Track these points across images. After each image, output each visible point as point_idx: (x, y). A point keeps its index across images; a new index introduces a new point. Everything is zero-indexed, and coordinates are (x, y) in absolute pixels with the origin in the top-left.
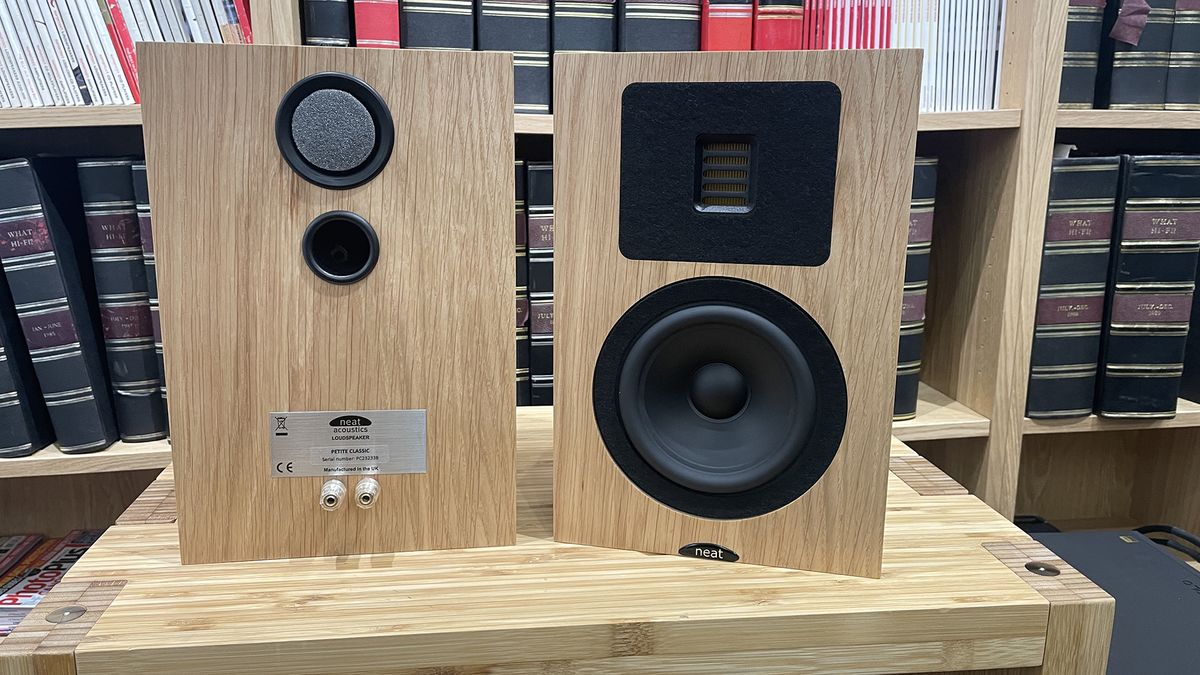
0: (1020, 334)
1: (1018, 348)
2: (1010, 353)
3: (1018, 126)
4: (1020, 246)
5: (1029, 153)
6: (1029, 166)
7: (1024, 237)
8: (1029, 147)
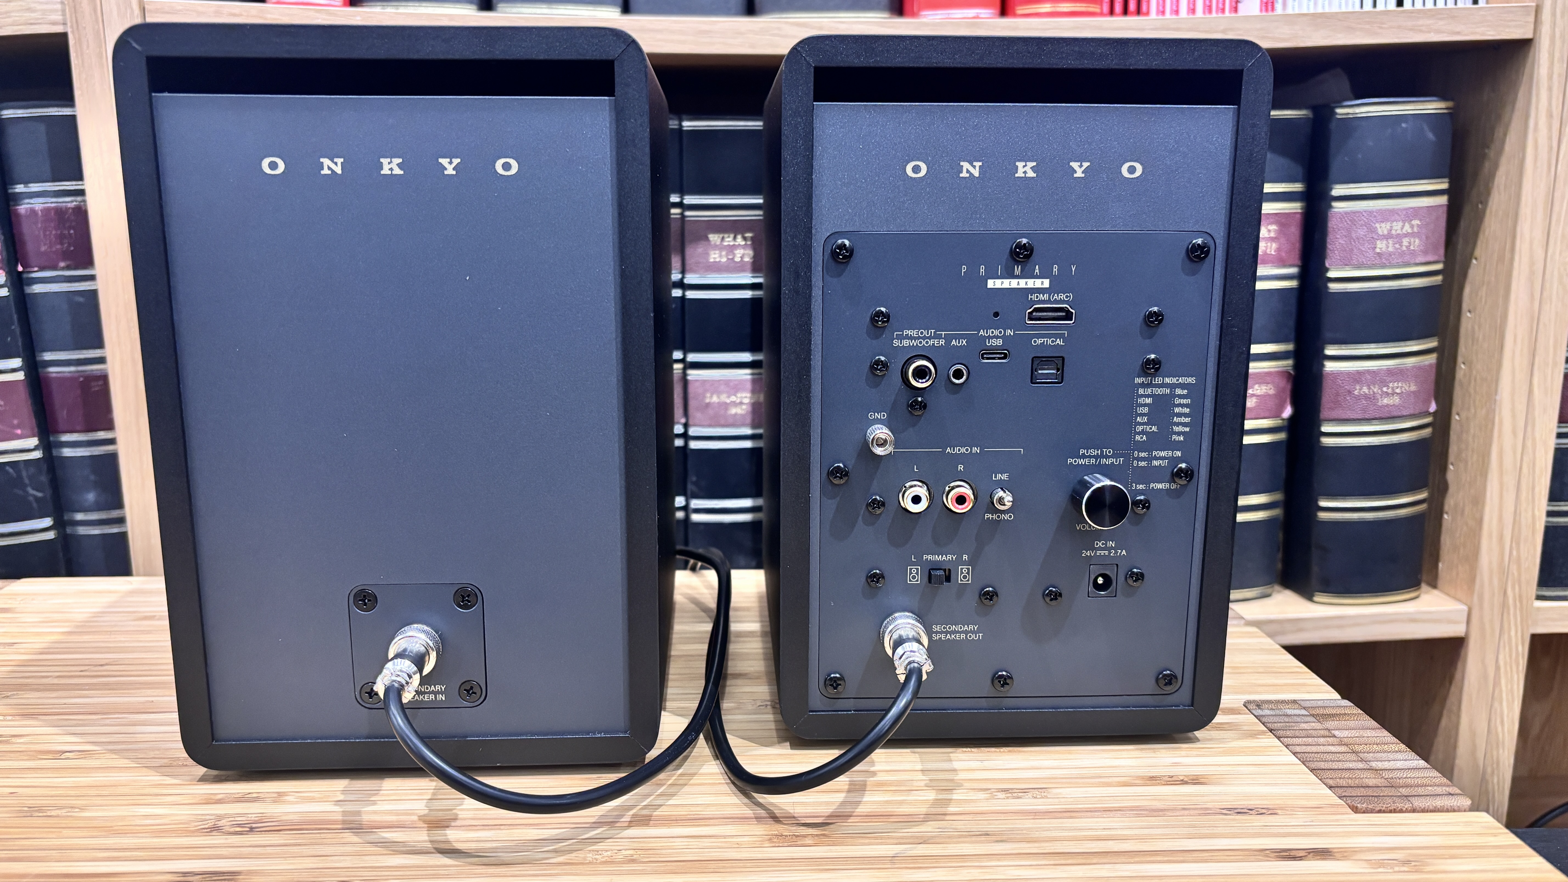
0: (1529, 443)
1: (1525, 470)
2: (1510, 481)
3: (1529, 35)
4: (1532, 273)
5: (1550, 89)
6: (1550, 116)
7: (1539, 253)
8: (1550, 77)
